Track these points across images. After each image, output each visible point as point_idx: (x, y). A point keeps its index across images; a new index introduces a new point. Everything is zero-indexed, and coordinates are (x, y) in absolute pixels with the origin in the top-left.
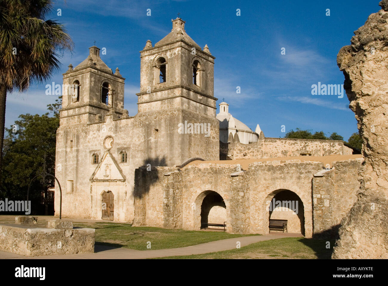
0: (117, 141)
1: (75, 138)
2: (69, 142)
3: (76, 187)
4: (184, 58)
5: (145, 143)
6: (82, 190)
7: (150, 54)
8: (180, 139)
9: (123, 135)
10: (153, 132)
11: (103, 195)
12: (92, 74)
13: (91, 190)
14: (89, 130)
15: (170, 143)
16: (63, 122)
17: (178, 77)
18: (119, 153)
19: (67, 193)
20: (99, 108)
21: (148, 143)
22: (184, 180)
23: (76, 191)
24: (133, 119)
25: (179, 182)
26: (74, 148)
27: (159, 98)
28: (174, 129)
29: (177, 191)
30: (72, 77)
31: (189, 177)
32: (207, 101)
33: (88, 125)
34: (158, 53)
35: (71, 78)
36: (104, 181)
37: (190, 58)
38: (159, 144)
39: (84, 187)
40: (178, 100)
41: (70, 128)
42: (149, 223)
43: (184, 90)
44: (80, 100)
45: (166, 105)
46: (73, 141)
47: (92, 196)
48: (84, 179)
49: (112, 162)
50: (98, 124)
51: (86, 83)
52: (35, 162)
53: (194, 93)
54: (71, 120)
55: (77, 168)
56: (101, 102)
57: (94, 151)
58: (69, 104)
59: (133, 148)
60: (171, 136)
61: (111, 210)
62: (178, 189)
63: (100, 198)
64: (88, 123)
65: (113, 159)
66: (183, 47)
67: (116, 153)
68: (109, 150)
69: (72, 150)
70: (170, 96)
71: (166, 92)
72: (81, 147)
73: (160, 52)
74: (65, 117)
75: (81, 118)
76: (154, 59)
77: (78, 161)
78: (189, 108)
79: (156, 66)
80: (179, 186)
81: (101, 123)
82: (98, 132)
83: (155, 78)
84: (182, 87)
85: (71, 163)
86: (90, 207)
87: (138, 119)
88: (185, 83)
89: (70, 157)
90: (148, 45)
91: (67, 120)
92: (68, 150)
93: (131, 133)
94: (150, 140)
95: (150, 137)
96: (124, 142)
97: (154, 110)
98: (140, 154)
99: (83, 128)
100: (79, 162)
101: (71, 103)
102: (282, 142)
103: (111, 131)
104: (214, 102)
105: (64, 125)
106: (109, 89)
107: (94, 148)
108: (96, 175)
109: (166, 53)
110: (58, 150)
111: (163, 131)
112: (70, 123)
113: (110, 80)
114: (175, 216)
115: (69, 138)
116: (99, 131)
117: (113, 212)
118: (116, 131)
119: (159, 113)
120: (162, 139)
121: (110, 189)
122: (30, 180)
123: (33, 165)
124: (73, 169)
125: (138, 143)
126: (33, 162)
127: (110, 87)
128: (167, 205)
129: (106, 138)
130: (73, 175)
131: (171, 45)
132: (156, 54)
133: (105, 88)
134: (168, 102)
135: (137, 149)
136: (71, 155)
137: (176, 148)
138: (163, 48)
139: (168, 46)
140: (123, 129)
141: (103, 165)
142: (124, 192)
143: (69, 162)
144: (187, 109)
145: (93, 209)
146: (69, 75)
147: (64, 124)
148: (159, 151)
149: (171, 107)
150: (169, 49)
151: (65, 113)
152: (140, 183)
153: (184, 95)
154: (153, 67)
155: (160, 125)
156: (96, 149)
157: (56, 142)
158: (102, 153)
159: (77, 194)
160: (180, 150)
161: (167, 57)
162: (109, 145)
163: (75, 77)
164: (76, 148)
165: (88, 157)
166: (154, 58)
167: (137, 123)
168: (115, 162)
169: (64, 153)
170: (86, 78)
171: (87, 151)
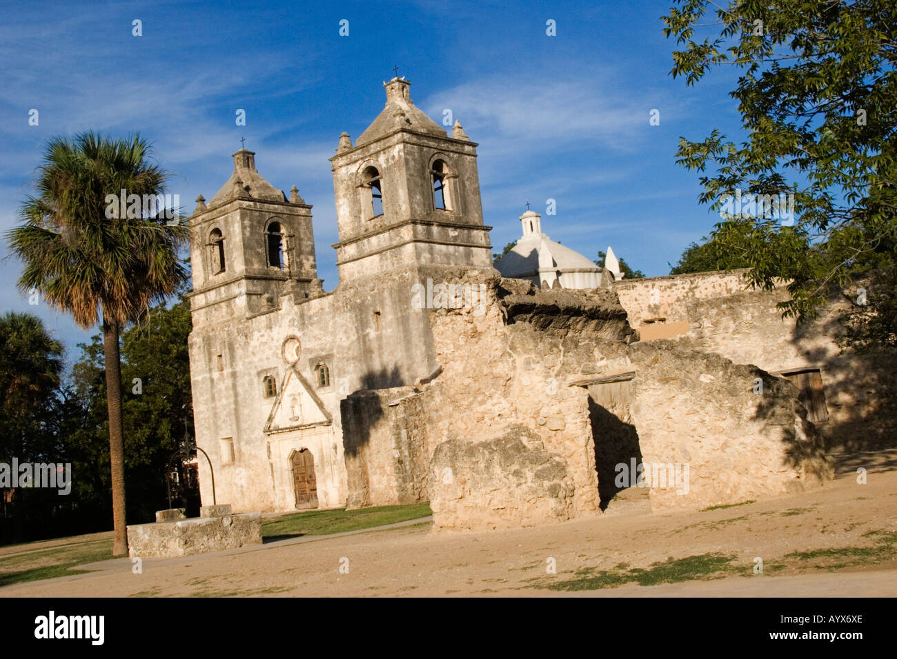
0: (306, 344)
1: (227, 350)
2: (215, 358)
3: (240, 451)
4: (412, 163)
5: (359, 343)
6: (251, 454)
7: (348, 161)
8: (421, 326)
9: (317, 332)
10: (370, 318)
11: (292, 458)
12: (244, 213)
13: (269, 452)
14: (251, 330)
15: (405, 337)
16: (198, 318)
17: (404, 203)
18: (314, 367)
19: (224, 466)
20: (266, 278)
21: (364, 342)
22: (426, 409)
23: (240, 460)
24: (331, 297)
25: (417, 414)
26: (227, 371)
27: (374, 249)
28: (408, 308)
29: (415, 431)
30: (207, 224)
31: (433, 403)
32: (469, 236)
33: (248, 319)
34: (362, 159)
35: (204, 225)
36: (291, 429)
37: (423, 161)
38: (384, 341)
39: (255, 449)
40: (410, 248)
41: (213, 330)
42: (376, 500)
43: (420, 227)
44: (227, 268)
45: (389, 261)
46: (223, 355)
47: (272, 465)
48: (253, 432)
49: (302, 388)
50: (268, 315)
51: (234, 231)
52: (152, 411)
53: (440, 228)
54: (214, 312)
55: (236, 410)
56: (269, 265)
57: (266, 370)
58: (206, 279)
59: (338, 356)
60: (404, 321)
61: (312, 487)
62: (416, 427)
63: (286, 465)
64: (248, 315)
65: (304, 382)
66: (407, 143)
67: (308, 369)
68: (294, 366)
69: (222, 375)
70: (395, 243)
71: (386, 235)
72: (240, 367)
73: (366, 157)
74: (201, 308)
75: (233, 305)
76: (357, 172)
77: (236, 395)
78: (432, 260)
79: (362, 186)
80: (417, 422)
81: (272, 312)
82: (268, 330)
83: (363, 208)
84: (414, 222)
85: (224, 401)
86: (272, 488)
87: (340, 295)
88: (420, 211)
89: (221, 390)
90: (344, 144)
91: (206, 313)
92: (216, 375)
93: (331, 325)
94: (368, 334)
95: (366, 328)
96: (322, 344)
97: (368, 273)
98: (352, 365)
99: (240, 326)
100: (239, 399)
101: (211, 277)
102: (647, 286)
103: (293, 325)
104: (485, 234)
105: (201, 325)
106: (283, 234)
107: (266, 365)
108: (274, 420)
109: (378, 157)
110: (196, 379)
111: (389, 316)
112: (212, 318)
113: (281, 216)
114: (415, 480)
115: (213, 350)
116: (271, 328)
117: (315, 490)
118: (303, 325)
119: (378, 278)
120: (389, 331)
121: (304, 445)
122: (148, 450)
123: (150, 418)
124: (229, 415)
125: (346, 343)
126: (149, 412)
127: (283, 230)
128: (400, 462)
129: (286, 341)
130: (231, 426)
131: (385, 141)
132: (360, 162)
133: (274, 233)
134: (392, 256)
135: (345, 355)
136: (221, 386)
137: (416, 345)
138: (371, 149)
139: (379, 143)
140: (315, 319)
141: (286, 398)
142: (331, 446)
143: (220, 400)
144: (429, 264)
145: (277, 490)
146: (200, 219)
147: (201, 322)
148: (386, 353)
149: (398, 264)
150: (383, 150)
151: (198, 301)
152: (352, 427)
153: (420, 237)
154: (358, 187)
155: (382, 303)
156: (268, 367)
157: (189, 363)
158: (282, 373)
159: (242, 464)
160: (424, 349)
161: (380, 165)
162: (293, 354)
163: (212, 222)
164: (230, 370)
165: (256, 385)
166: (358, 168)
167: (340, 304)
168: (308, 387)
169: (209, 382)
170: (233, 222)
171: (253, 373)
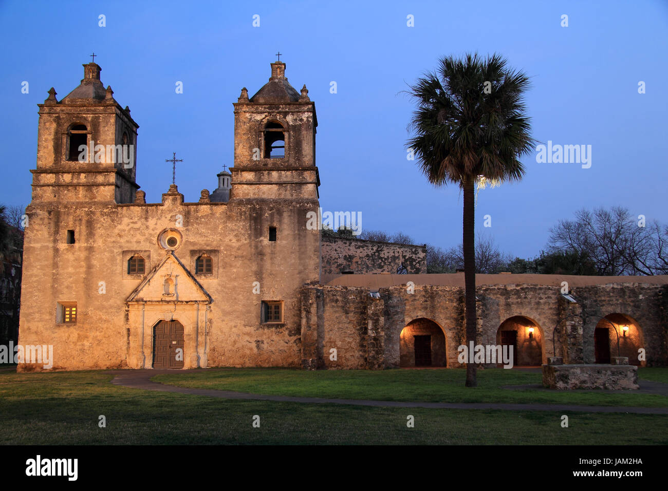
0: (189, 238)
1: (83, 227)
2: (64, 232)
5: (250, 246)
9: (203, 231)
10: (265, 230)
11: (155, 326)
12: (117, 118)
13: (127, 318)
14: (120, 216)
15: (300, 249)
16: (42, 194)
18: (194, 258)
21: (257, 246)
24: (225, 207)
26: (80, 245)
27: (275, 180)
33: (116, 206)
35: (64, 116)
36: (165, 302)
38: (278, 249)
40: (311, 187)
41: (65, 207)
45: (288, 192)
46: (77, 231)
47: (129, 329)
49: (178, 272)
50: (144, 208)
57: (135, 252)
58: (57, 162)
59: (225, 252)
60: (300, 238)
64: (116, 202)
65: (183, 267)
67: (189, 258)
68: (171, 253)
69: (71, 247)
71: (289, 173)
72: (99, 243)
77: (90, 267)
79: (264, 132)
81: (150, 205)
82: (143, 220)
83: (262, 148)
87: (235, 207)
91: (55, 191)
92: (63, 246)
93: (220, 227)
94: (261, 241)
95: (261, 236)
96: (207, 240)
97: (265, 196)
98: (240, 262)
99: (106, 210)
100: (93, 270)
103: (175, 221)
105: (45, 200)
107: (135, 247)
108: (139, 294)
110: (31, 245)
111: (286, 231)
112: (63, 197)
115: (63, 224)
116: (146, 218)
118: (187, 223)
119: (277, 202)
120: (284, 242)
125: (235, 244)
129: (164, 232)
134: (291, 189)
135: (233, 253)
136: (69, 256)
140: (203, 220)
141: (157, 279)
142: (207, 321)
147: (45, 197)
149: (297, 195)
151: (47, 178)
154: (260, 131)
155: (280, 221)
156: (138, 249)
158: (155, 257)
161: (287, 122)
164: (85, 245)
165: (119, 261)
167: (234, 214)
168: (188, 272)
169: (51, 251)
170: (105, 123)
171: (115, 251)
